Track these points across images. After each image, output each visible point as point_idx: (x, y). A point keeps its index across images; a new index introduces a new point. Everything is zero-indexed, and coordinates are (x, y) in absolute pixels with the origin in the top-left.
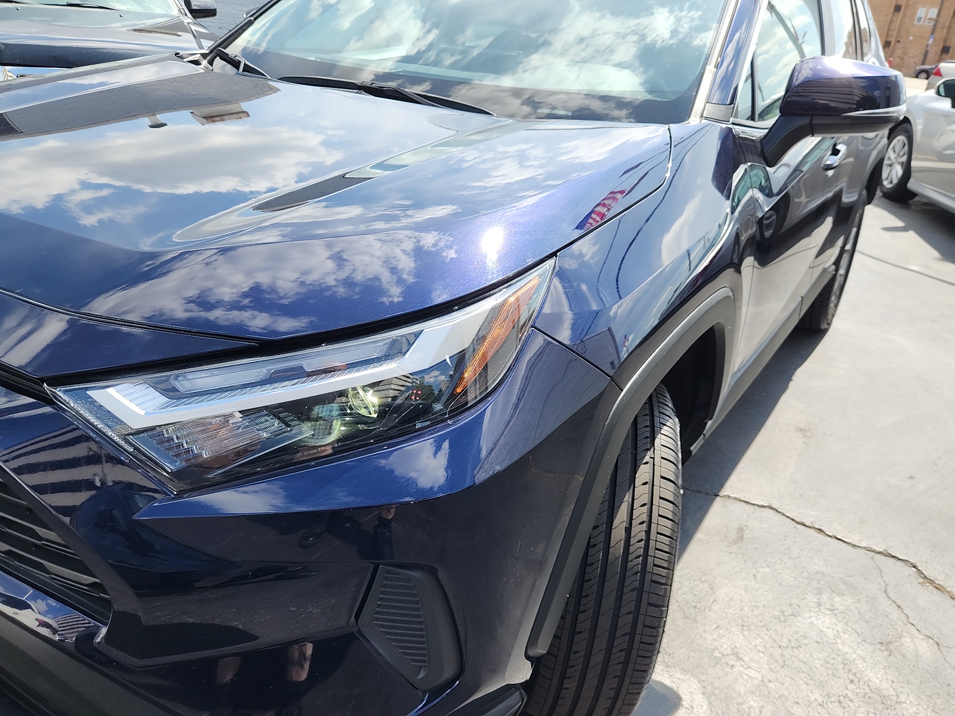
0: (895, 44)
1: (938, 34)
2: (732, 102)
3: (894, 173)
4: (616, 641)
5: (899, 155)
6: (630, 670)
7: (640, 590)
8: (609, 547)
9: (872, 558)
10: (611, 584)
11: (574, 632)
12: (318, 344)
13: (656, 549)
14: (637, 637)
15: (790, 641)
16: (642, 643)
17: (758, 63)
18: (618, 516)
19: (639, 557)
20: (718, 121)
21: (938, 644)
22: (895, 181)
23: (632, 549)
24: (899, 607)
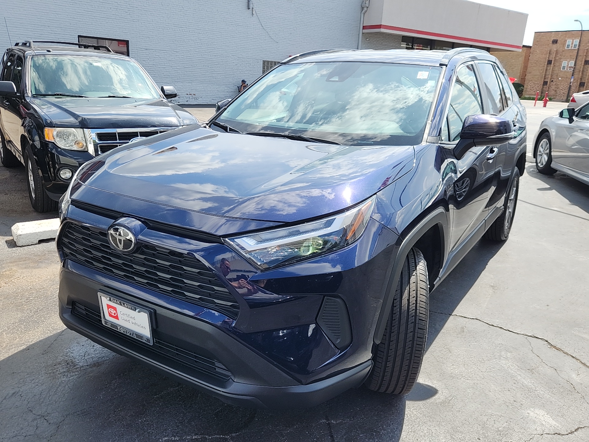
0: (550, 82)
1: (576, 76)
2: (439, 135)
3: (543, 159)
4: (407, 344)
5: (545, 149)
6: (413, 356)
7: (415, 323)
8: (401, 307)
9: (526, 338)
10: (404, 321)
11: (391, 332)
12: (304, 223)
13: (420, 307)
14: (415, 342)
15: (487, 369)
16: (417, 344)
17: (450, 118)
18: (404, 295)
19: (413, 310)
20: (434, 143)
21: (556, 370)
22: (544, 164)
23: (410, 307)
24: (538, 356)
